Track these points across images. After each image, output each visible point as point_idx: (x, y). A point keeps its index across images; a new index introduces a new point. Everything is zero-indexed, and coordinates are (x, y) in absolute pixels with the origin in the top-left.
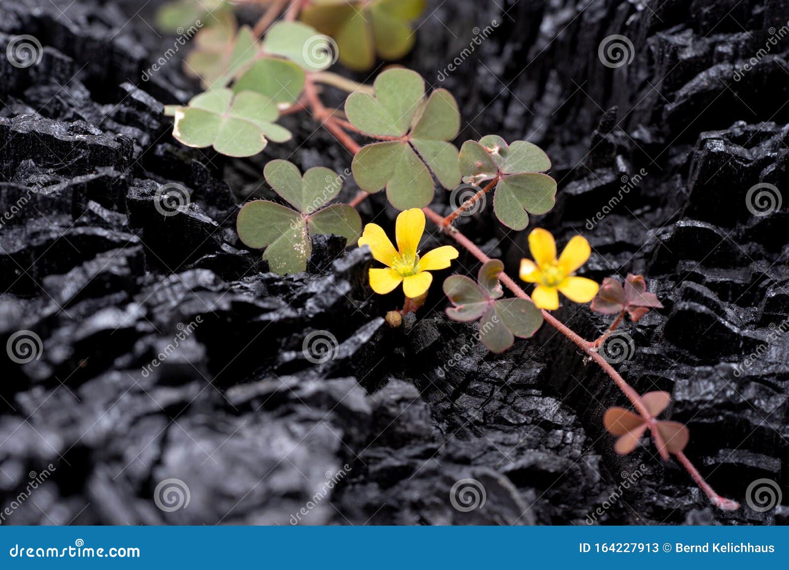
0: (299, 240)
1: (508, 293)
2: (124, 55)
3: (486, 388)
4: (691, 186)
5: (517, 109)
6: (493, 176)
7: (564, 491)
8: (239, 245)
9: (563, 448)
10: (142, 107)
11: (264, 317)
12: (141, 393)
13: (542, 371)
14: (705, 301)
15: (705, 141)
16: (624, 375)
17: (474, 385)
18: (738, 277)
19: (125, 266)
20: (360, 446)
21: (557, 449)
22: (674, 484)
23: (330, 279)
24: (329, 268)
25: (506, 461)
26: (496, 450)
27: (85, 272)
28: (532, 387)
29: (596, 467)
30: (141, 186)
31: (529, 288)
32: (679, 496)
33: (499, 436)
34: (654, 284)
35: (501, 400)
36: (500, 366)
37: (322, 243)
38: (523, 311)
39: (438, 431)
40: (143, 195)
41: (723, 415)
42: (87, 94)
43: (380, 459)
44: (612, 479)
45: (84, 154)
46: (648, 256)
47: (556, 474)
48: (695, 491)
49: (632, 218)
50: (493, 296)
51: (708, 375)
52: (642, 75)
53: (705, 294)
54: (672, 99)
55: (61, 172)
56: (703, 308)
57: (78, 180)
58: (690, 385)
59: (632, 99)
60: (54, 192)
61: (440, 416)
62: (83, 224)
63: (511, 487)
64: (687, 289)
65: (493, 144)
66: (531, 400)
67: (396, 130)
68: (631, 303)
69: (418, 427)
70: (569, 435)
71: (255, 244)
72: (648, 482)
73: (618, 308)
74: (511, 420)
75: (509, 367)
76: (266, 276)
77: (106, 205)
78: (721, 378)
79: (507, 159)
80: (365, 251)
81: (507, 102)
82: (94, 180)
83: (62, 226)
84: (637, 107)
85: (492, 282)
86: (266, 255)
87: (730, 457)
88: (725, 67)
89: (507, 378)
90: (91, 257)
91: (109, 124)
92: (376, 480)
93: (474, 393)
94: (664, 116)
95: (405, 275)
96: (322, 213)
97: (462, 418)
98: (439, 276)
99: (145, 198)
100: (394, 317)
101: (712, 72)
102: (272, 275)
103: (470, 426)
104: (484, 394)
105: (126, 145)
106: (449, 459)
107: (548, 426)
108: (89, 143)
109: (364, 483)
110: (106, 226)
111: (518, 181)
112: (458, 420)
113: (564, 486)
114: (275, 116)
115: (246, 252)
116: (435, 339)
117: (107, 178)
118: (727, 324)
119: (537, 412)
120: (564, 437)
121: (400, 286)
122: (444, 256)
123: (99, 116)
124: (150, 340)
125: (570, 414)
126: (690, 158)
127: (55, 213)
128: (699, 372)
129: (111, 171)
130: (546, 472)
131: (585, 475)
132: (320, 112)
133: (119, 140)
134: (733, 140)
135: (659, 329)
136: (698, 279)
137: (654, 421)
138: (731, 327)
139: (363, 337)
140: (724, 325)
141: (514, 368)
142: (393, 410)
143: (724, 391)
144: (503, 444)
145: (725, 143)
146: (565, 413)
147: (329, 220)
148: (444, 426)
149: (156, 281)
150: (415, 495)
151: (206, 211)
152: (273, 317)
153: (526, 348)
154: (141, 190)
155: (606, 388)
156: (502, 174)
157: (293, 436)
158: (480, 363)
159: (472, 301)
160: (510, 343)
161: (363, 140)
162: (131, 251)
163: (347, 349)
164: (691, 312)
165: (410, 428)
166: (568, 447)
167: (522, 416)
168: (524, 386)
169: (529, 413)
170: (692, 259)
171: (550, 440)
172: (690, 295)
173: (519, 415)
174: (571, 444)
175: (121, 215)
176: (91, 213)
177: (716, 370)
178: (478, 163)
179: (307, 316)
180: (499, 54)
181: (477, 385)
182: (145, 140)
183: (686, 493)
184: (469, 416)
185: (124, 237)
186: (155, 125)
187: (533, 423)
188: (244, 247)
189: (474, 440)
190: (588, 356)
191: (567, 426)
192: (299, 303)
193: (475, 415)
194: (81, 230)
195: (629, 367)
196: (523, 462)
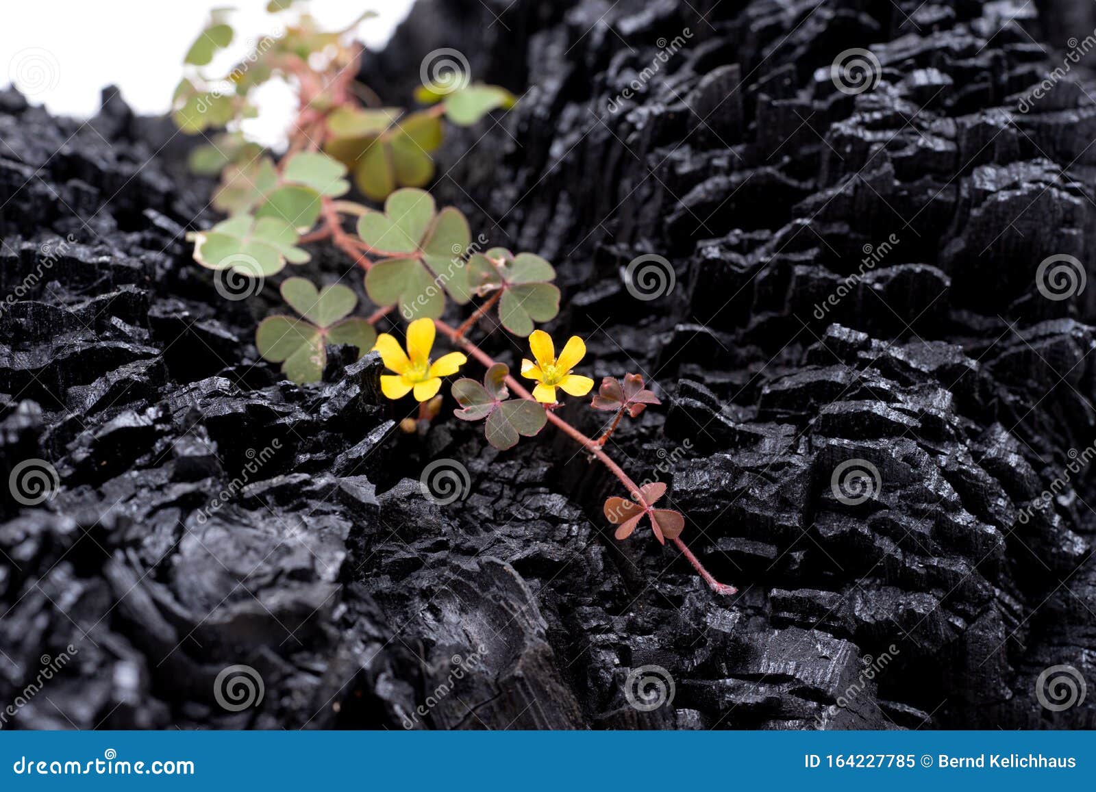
0: (315, 353)
1: (513, 395)
2: (150, 189)
3: (496, 488)
4: (691, 292)
5: (530, 231)
6: (498, 286)
7: (570, 581)
8: (259, 358)
9: (568, 540)
10: (165, 233)
11: (281, 421)
12: (160, 488)
13: (549, 469)
14: (700, 397)
15: (701, 249)
16: (627, 471)
17: (485, 485)
18: (738, 379)
19: (144, 374)
20: (371, 540)
21: (563, 542)
22: (676, 573)
23: (342, 384)
24: (342, 374)
25: (513, 552)
26: (504, 542)
27: (107, 380)
28: (540, 485)
29: (600, 556)
30: (164, 305)
31: (530, 385)
32: (681, 584)
33: (506, 529)
34: (656, 386)
35: (510, 498)
36: (509, 466)
37: (336, 352)
38: (528, 411)
39: (450, 528)
40: (165, 313)
41: (719, 504)
42: (113, 223)
43: (393, 553)
44: (615, 568)
45: (107, 274)
46: (651, 362)
47: (561, 563)
48: (696, 579)
49: (639, 328)
50: (499, 398)
51: (703, 467)
52: (645, 191)
53: (700, 390)
54: (670, 212)
55: (85, 294)
56: (699, 404)
57: (102, 297)
58: (687, 476)
59: (636, 214)
60: (79, 310)
61: (452, 513)
62: (106, 339)
63: (516, 573)
64: (683, 385)
65: (499, 257)
66: (539, 497)
67: (408, 247)
68: (630, 400)
69: (428, 522)
70: (575, 528)
71: (274, 358)
72: (651, 571)
73: (617, 406)
74: (519, 517)
75: (518, 467)
76: (282, 383)
77: (128, 321)
78: (716, 468)
79: (513, 270)
80: (375, 357)
81: (521, 225)
82: (118, 297)
83: (86, 341)
84: (641, 222)
85: (499, 385)
86: (285, 368)
87: (727, 545)
88: (721, 180)
89: (516, 477)
90: (113, 367)
91: (134, 250)
92: (389, 573)
93: (485, 493)
94: (665, 228)
95: (416, 382)
96: (336, 327)
97: (473, 516)
98: (447, 382)
99: (167, 316)
100: (408, 424)
101: (709, 185)
102: (288, 382)
103: (482, 524)
104: (494, 493)
105: (148, 268)
106: (459, 550)
107: (555, 521)
108: (112, 264)
109: (377, 575)
110: (128, 339)
111: (521, 290)
112: (469, 518)
113: (570, 576)
114: (295, 240)
115: (264, 364)
116: (447, 443)
117: (128, 295)
118: (722, 419)
119: (544, 507)
120: (570, 530)
121: (411, 392)
122: (453, 362)
123: (124, 242)
124: (167, 439)
125: (577, 509)
126: (689, 267)
127: (78, 329)
128: (695, 463)
129: (132, 288)
130: (551, 561)
131: (589, 565)
132: (341, 239)
133: (142, 261)
134: (728, 247)
135: (661, 430)
136: (700, 380)
137: (652, 508)
138: (727, 422)
139: (375, 438)
140: (720, 420)
141: (522, 467)
142: (403, 506)
143: (719, 480)
144: (509, 536)
145: (721, 250)
146: (571, 509)
147: (345, 334)
148: (456, 523)
149: (175, 389)
150: (425, 584)
151: (228, 329)
152: (288, 420)
153: (534, 450)
154: (163, 309)
155: (611, 486)
156: (507, 284)
157: (305, 526)
158: (490, 464)
159: (479, 403)
160: (516, 441)
161: (374, 258)
162: (152, 362)
163: (360, 450)
164: (687, 406)
165: (420, 523)
166: (574, 539)
167: (530, 512)
168: (532, 485)
169: (537, 509)
170: (693, 362)
171: (557, 533)
172: (686, 392)
173: (528, 511)
174: (576, 536)
175: (143, 330)
176: (114, 328)
177: (711, 460)
178: (484, 274)
179: (322, 421)
180: (513, 179)
181: (487, 485)
182: (168, 263)
183: (688, 582)
184: (480, 514)
185: (146, 349)
186: (178, 249)
187: (540, 518)
188: (263, 360)
189: (483, 534)
190: (592, 454)
191: (573, 520)
192: (314, 409)
193: (485, 513)
194: (103, 344)
195: (632, 464)
196: (528, 552)
